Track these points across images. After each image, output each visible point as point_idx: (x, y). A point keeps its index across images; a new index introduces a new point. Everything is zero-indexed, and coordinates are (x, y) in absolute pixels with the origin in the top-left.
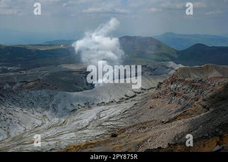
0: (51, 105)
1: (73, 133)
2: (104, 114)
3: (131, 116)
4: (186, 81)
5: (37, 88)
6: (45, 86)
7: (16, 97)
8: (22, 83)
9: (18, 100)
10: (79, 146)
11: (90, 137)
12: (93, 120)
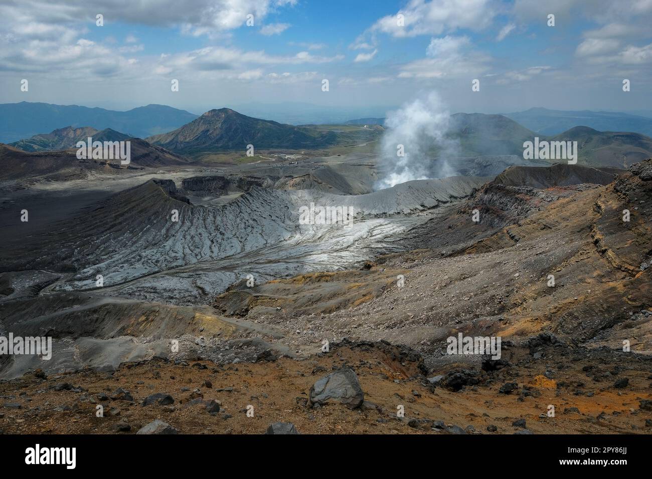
1: (326, 255)
2: (379, 231)
3: (418, 237)
4: (508, 191)
5: (304, 187)
6: (316, 184)
7: (268, 198)
8: (286, 179)
9: (269, 201)
10: (310, 277)
11: (346, 263)
12: (361, 238)
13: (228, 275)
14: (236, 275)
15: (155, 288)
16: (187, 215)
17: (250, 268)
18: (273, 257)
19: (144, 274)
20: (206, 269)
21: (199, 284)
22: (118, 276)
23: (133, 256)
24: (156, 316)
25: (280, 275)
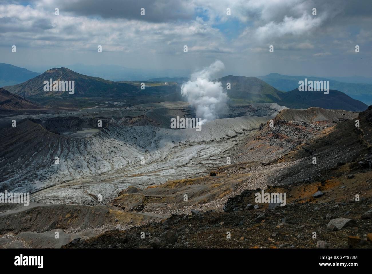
0: (153, 141)
1: (173, 170)
2: (204, 153)
3: (231, 156)
4: (290, 124)
5: (141, 124)
6: (149, 122)
7: (121, 132)
8: (126, 119)
9: (122, 134)
10: (178, 182)
11: (189, 175)
12: (194, 158)
13: (108, 185)
14: (114, 185)
15: (56, 197)
16: (64, 144)
17: (123, 180)
18: (137, 173)
19: (43, 187)
20: (90, 182)
21: (89, 193)
22: (23, 190)
23: (29, 175)
24: (79, 213)
25: (147, 184)
